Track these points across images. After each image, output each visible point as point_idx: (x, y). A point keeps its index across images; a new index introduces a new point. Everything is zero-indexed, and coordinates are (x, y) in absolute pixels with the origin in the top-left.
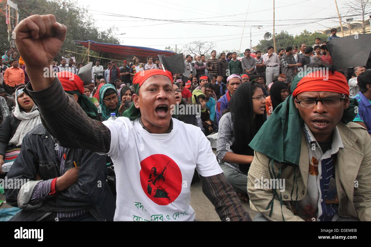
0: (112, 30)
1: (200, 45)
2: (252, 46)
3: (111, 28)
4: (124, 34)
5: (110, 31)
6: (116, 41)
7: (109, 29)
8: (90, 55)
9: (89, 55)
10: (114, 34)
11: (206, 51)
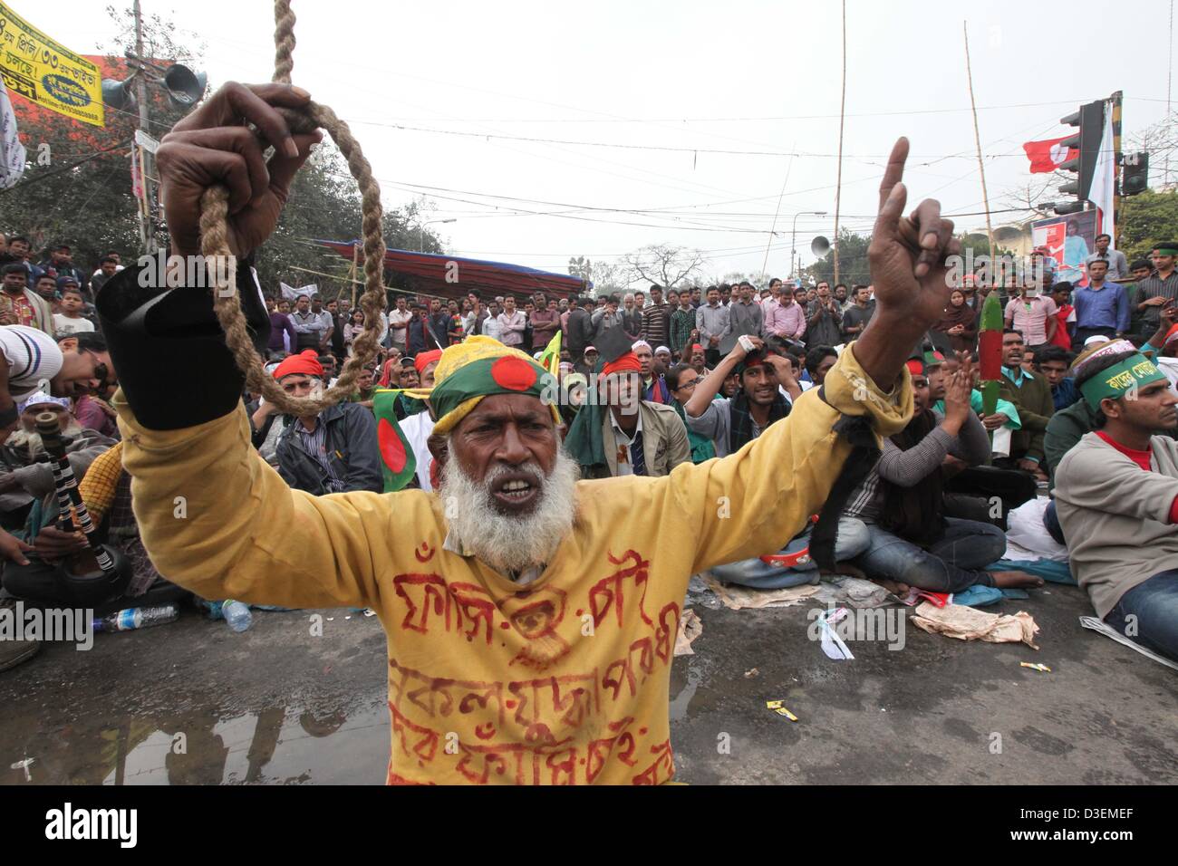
0: (417, 207)
1: (666, 258)
2: (801, 263)
3: (417, 202)
4: (452, 221)
5: (412, 210)
6: (428, 241)
7: (409, 204)
8: (357, 279)
9: (354, 281)
10: (424, 221)
11: (682, 273)
